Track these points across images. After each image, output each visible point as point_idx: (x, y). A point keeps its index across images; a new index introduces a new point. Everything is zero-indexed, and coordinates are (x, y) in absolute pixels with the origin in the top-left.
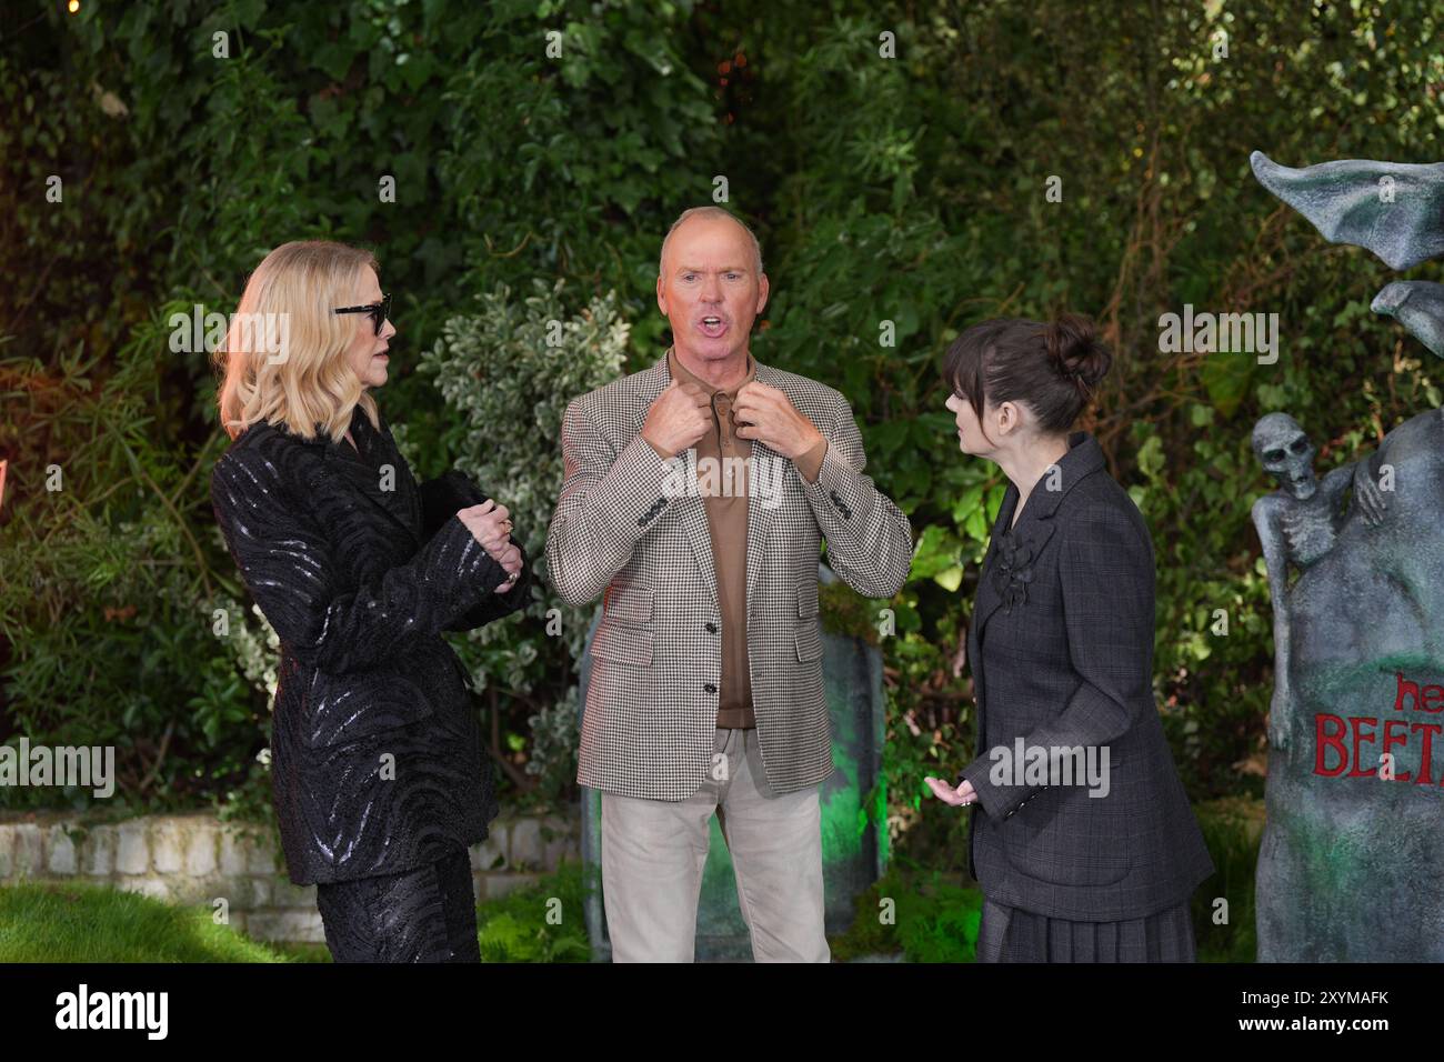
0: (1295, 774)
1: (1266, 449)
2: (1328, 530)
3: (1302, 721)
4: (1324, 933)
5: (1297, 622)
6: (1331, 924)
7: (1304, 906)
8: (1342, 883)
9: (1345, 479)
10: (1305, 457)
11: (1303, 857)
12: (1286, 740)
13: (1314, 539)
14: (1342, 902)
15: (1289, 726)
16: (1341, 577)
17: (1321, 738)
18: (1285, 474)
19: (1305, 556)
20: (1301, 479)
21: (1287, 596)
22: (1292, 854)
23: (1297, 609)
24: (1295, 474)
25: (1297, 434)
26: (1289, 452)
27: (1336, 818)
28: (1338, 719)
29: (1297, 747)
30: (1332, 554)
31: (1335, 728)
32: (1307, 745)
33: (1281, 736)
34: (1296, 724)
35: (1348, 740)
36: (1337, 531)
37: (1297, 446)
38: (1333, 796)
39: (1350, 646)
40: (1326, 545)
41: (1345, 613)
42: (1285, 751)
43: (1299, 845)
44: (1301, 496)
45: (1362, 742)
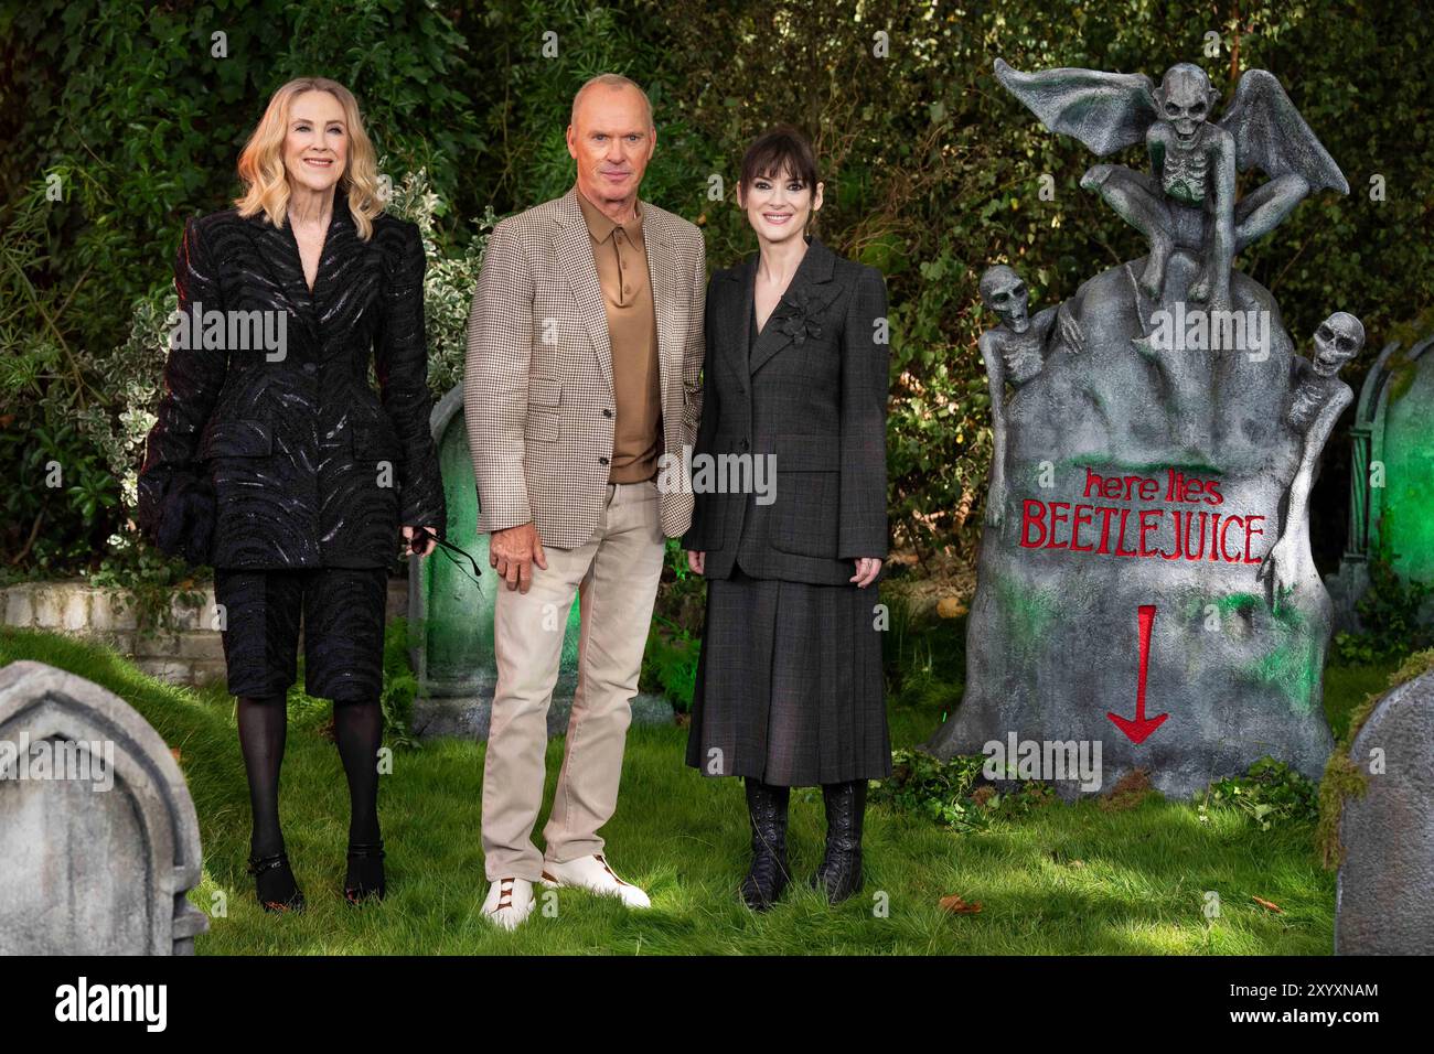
0: (1005, 546)
2: (1039, 356)
3: (1013, 505)
4: (1021, 669)
6: (1027, 661)
7: (1007, 648)
8: (1037, 630)
9: (1050, 318)
10: (1023, 299)
11: (1008, 610)
12: (1000, 520)
13: (1027, 364)
14: (1036, 645)
15: (1003, 508)
16: (1047, 393)
17: (1027, 518)
18: (1008, 312)
19: (1020, 377)
20: (1019, 317)
21: (1004, 408)
22: (999, 607)
23: (1013, 418)
24: (1015, 313)
25: (1018, 282)
26: (1012, 295)
27: (1036, 580)
28: (1041, 504)
29: (1008, 525)
31: (1038, 510)
32: (1016, 523)
33: (996, 517)
34: (1008, 507)
35: (1047, 520)
36: (1044, 359)
37: (1017, 291)
38: (1033, 562)
39: (1052, 447)
40: (1036, 368)
41: (1049, 421)
42: (999, 528)
43: (1005, 601)
44: (1019, 330)
45: (1057, 522)
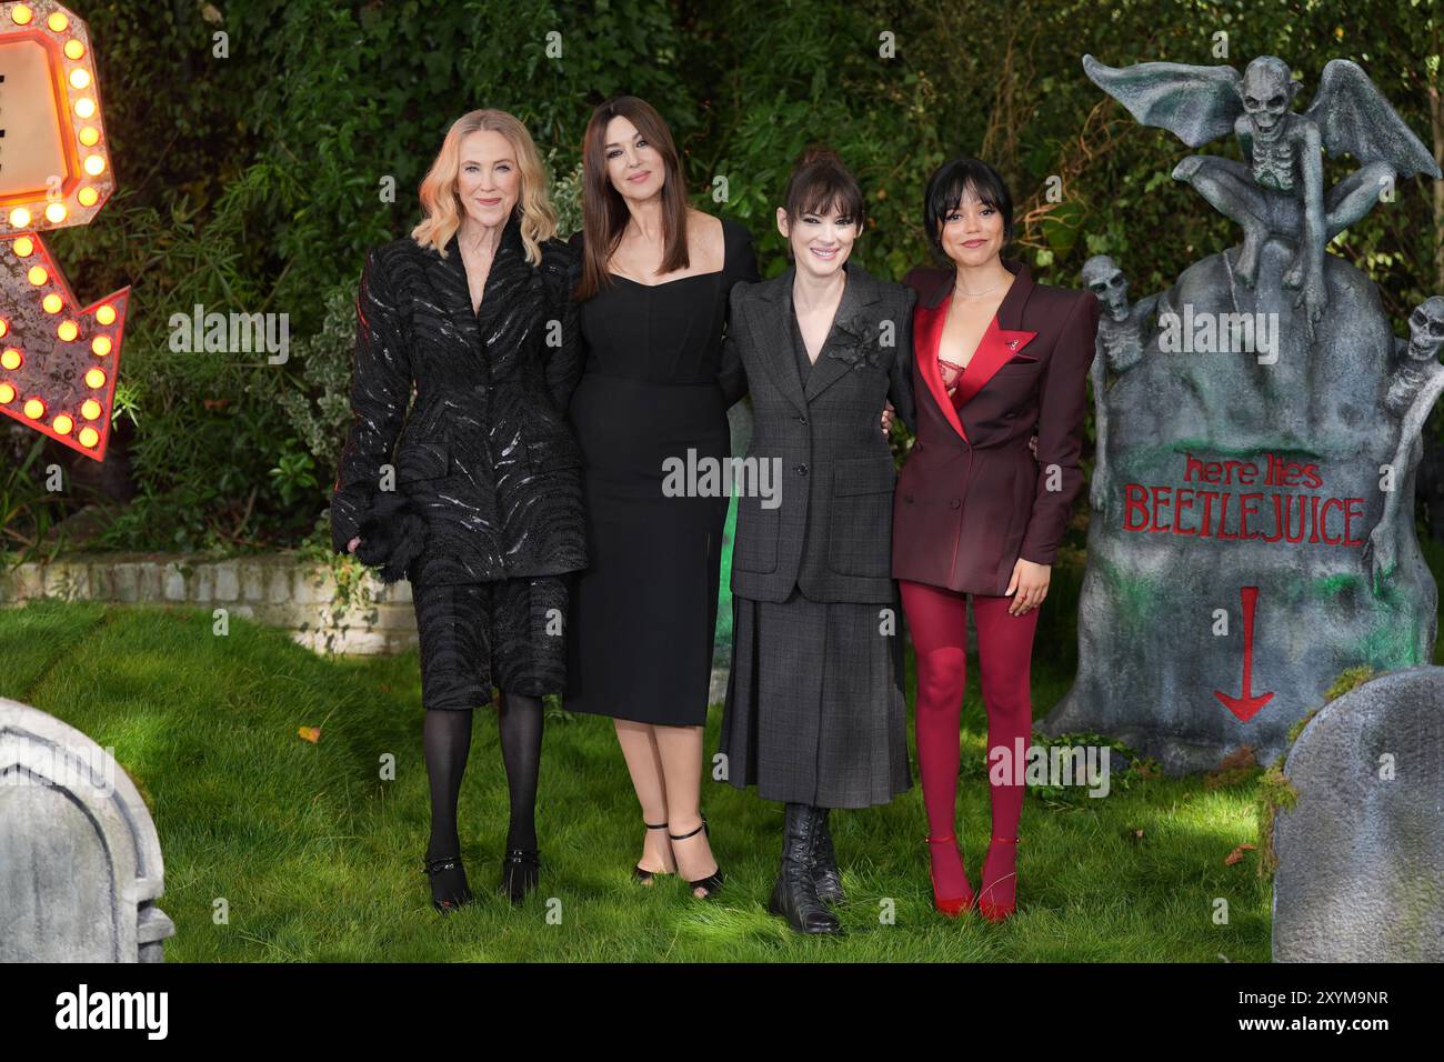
0: (1109, 530)
1: (1093, 283)
2: (1138, 344)
3: (1116, 489)
4: (1128, 649)
5: (1113, 414)
6: (1134, 641)
7: (1114, 628)
8: (1143, 611)
9: (1151, 306)
10: (1121, 289)
11: (1114, 592)
12: (1103, 504)
13: (1127, 351)
14: (1142, 626)
15: (1105, 493)
16: (1147, 381)
17: (1130, 502)
18: (1107, 302)
19: (1120, 365)
20: (1118, 306)
21: (1106, 394)
22: (1106, 589)
23: (1114, 405)
24: (1114, 302)
25: (1116, 272)
26: (1109, 285)
27: (1139, 563)
28: (1142, 488)
29: (1112, 509)
30: (1140, 363)
31: (1140, 495)
32: (1119, 507)
33: (1099, 501)
34: (1111, 491)
35: (1150, 504)
36: (1144, 346)
37: (1115, 281)
38: (1138, 544)
39: (1152, 433)
40: (1136, 356)
41: (1149, 408)
42: (1103, 512)
43: (1111, 581)
44: (1118, 319)
45: (1160, 505)
